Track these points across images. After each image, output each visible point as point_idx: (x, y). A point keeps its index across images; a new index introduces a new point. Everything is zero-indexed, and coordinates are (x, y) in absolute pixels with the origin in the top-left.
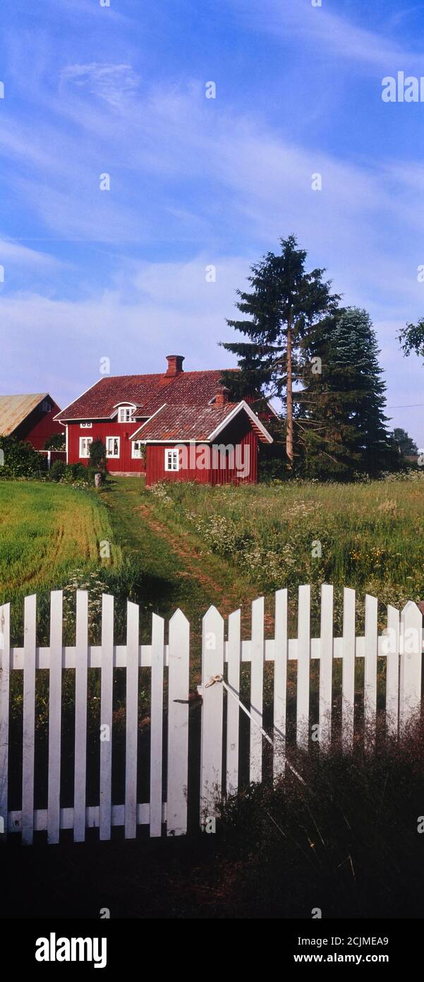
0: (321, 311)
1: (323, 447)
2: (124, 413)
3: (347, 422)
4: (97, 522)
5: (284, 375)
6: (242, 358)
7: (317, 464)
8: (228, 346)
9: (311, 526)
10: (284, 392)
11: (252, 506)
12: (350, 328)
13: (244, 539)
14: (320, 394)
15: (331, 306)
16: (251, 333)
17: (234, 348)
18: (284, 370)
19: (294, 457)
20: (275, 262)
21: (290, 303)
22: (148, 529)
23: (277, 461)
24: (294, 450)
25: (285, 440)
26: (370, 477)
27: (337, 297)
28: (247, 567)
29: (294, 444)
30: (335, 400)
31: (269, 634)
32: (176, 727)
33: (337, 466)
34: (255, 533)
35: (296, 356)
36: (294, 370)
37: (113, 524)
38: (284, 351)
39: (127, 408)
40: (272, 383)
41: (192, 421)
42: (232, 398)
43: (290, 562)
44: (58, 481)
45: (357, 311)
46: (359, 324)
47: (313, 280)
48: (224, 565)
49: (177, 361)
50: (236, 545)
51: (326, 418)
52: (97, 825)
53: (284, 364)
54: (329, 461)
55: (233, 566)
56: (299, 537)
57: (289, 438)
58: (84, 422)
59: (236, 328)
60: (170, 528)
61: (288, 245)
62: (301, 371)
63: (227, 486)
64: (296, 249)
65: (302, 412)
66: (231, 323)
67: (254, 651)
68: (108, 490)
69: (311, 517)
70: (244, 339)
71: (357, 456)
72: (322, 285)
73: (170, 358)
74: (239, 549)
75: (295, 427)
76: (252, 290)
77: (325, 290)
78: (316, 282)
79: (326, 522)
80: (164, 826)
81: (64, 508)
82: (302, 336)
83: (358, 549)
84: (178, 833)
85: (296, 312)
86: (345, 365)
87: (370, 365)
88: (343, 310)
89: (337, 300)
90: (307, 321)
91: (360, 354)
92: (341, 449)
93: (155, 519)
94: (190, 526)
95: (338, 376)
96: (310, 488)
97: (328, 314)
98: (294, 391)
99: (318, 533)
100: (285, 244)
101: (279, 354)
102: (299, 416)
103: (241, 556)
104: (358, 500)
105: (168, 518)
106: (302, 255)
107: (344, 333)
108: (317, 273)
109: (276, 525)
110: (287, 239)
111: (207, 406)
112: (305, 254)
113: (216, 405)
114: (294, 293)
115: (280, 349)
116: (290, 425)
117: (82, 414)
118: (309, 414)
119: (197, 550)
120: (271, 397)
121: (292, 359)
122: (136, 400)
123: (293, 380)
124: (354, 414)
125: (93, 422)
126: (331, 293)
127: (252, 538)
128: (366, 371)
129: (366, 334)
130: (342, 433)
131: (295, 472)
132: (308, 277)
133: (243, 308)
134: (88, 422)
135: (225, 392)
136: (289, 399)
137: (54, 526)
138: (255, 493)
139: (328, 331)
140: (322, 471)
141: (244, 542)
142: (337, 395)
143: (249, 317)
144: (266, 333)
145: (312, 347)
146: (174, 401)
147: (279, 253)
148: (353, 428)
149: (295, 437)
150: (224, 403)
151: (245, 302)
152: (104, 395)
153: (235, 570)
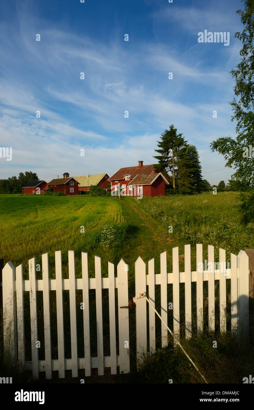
0: (182, 146)
1: (184, 185)
2: (127, 178)
3: (191, 178)
4: (118, 209)
5: (172, 165)
6: (160, 160)
7: (182, 190)
8: (155, 157)
9: (182, 208)
10: (172, 170)
11: (164, 203)
12: (190, 151)
13: (161, 213)
14: (182, 170)
15: (185, 144)
16: (162, 153)
17: (157, 157)
18: (172, 163)
19: (176, 188)
20: (168, 132)
21: (173, 144)
22: (133, 211)
23: (171, 189)
24: (175, 186)
25: (173, 183)
26: (198, 193)
27: (186, 141)
28: (162, 222)
29: (175, 185)
30: (187, 171)
31: (170, 270)
32: (122, 319)
33: (189, 190)
34: (165, 211)
35: (175, 159)
36: (174, 163)
37: (123, 209)
38: (172, 158)
39: (127, 176)
40: (168, 167)
41: (146, 179)
42: (157, 172)
43: (176, 220)
44: (109, 197)
45: (192, 146)
46: (193, 149)
47: (179, 137)
48: (155, 221)
49: (141, 162)
50: (159, 215)
51: (184, 176)
52: (84, 368)
53: (171, 162)
54: (186, 189)
55: (158, 221)
56: (178, 212)
57: (174, 183)
58: (116, 181)
59: (157, 152)
60: (139, 210)
61: (172, 127)
62: (177, 163)
63: (156, 197)
64: (174, 128)
65: (177, 176)
66: (156, 151)
67: (162, 279)
68: (123, 199)
69: (182, 206)
70: (160, 155)
71: (194, 187)
72: (182, 138)
73: (139, 162)
74: (160, 216)
75: (176, 179)
76: (161, 141)
77: (183, 140)
78: (180, 138)
79: (186, 207)
80: (118, 368)
81: (109, 205)
82: (177, 153)
83: (197, 215)
84: (125, 372)
85: (175, 146)
86: (189, 161)
87: (196, 161)
88: (188, 145)
89: (186, 142)
90: (178, 149)
91: (193, 158)
92: (189, 185)
93: (135, 207)
94: (145, 209)
95: (188, 164)
96: (181, 197)
97: (184, 147)
98: (175, 169)
99: (184, 210)
100: (171, 127)
101: (170, 159)
102: (176, 176)
103: (160, 218)
104: (195, 200)
105: (139, 207)
106: (176, 130)
107: (189, 152)
108: (180, 135)
109: (171, 208)
110: (171, 126)
111: (150, 174)
112: (177, 129)
113: (152, 174)
114: (174, 141)
115: (170, 157)
116: (174, 179)
117: (115, 178)
118: (179, 176)
119: (147, 216)
120: (168, 171)
121: (174, 160)
122: (130, 174)
123: (175, 166)
124: (192, 175)
125: (119, 180)
126: (185, 140)
127: (164, 212)
128: (195, 163)
129: (195, 152)
130: (189, 181)
131: (176, 193)
132: (177, 136)
133: (159, 146)
134: (117, 180)
135: (155, 170)
136: (174, 172)
137: (106, 210)
138: (164, 199)
139: (184, 152)
140: (184, 192)
141: (161, 214)
142: (188, 170)
143: (161, 149)
144: (166, 153)
145: (180, 156)
146: (141, 174)
147: (169, 130)
148: (193, 179)
149: (176, 182)
150: (155, 173)
151: (160, 144)
152: (121, 173)
153: (159, 223)
